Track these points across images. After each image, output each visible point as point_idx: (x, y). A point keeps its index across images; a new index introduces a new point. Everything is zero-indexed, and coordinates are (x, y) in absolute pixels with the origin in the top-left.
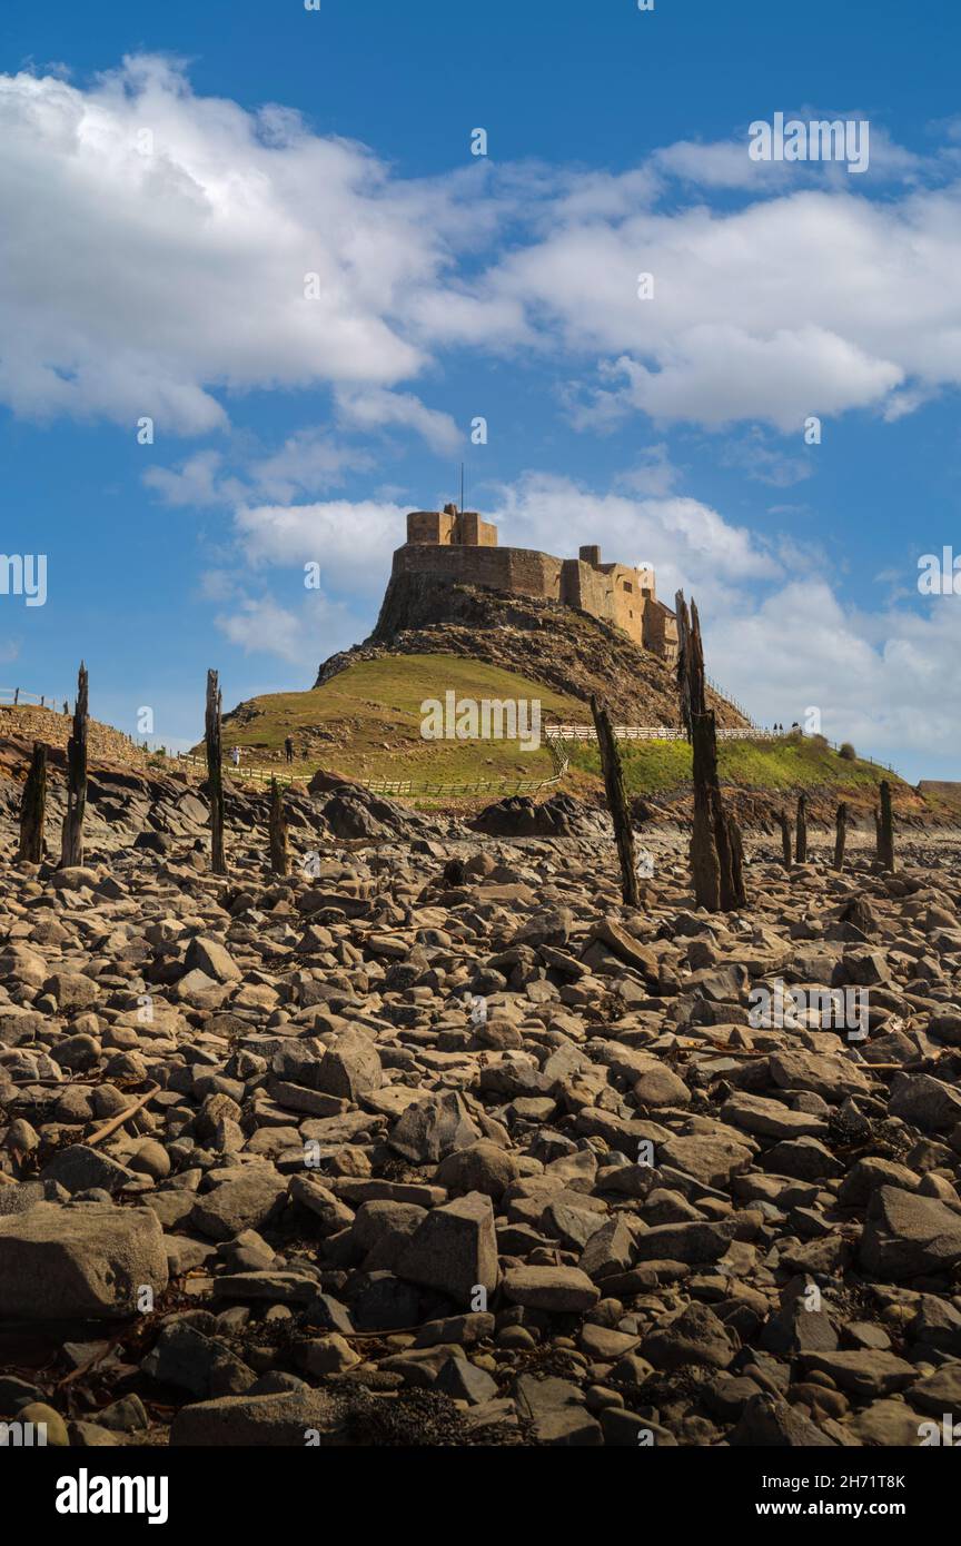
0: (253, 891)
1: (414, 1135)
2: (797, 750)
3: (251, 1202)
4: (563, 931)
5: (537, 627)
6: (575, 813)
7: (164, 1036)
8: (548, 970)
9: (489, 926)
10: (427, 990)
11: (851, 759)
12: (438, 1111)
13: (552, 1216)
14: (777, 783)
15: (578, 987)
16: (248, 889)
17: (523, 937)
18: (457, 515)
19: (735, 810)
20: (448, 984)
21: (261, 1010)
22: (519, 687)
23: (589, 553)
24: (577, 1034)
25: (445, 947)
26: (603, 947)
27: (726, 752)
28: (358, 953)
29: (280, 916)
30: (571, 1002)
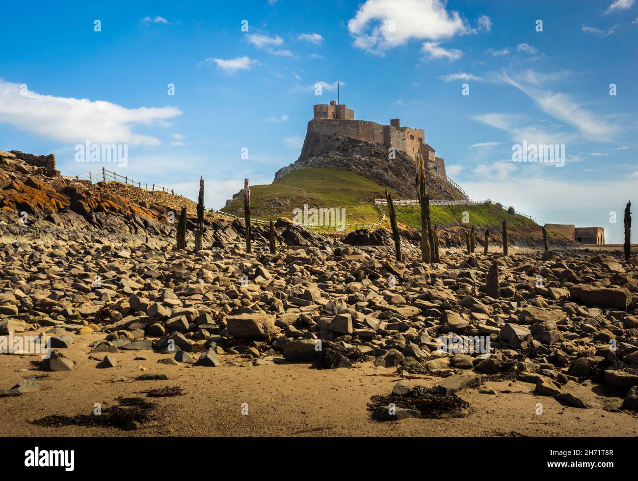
0: (269, 257)
1: (330, 308)
2: (488, 210)
3: (291, 319)
4: (374, 266)
5: (372, 155)
6: (387, 236)
7: (255, 291)
8: (369, 276)
9: (350, 266)
10: (331, 282)
11: (512, 214)
12: (337, 302)
13: (366, 321)
14: (478, 225)
15: (378, 280)
16: (267, 256)
17: (361, 268)
18: (336, 106)
19: (459, 237)
20: (337, 281)
21: (282, 286)
22: (363, 182)
23: (395, 122)
24: (376, 290)
25: (336, 271)
26: (387, 270)
27: (456, 211)
28: (309, 273)
29: (280, 264)
30: (376, 284)
